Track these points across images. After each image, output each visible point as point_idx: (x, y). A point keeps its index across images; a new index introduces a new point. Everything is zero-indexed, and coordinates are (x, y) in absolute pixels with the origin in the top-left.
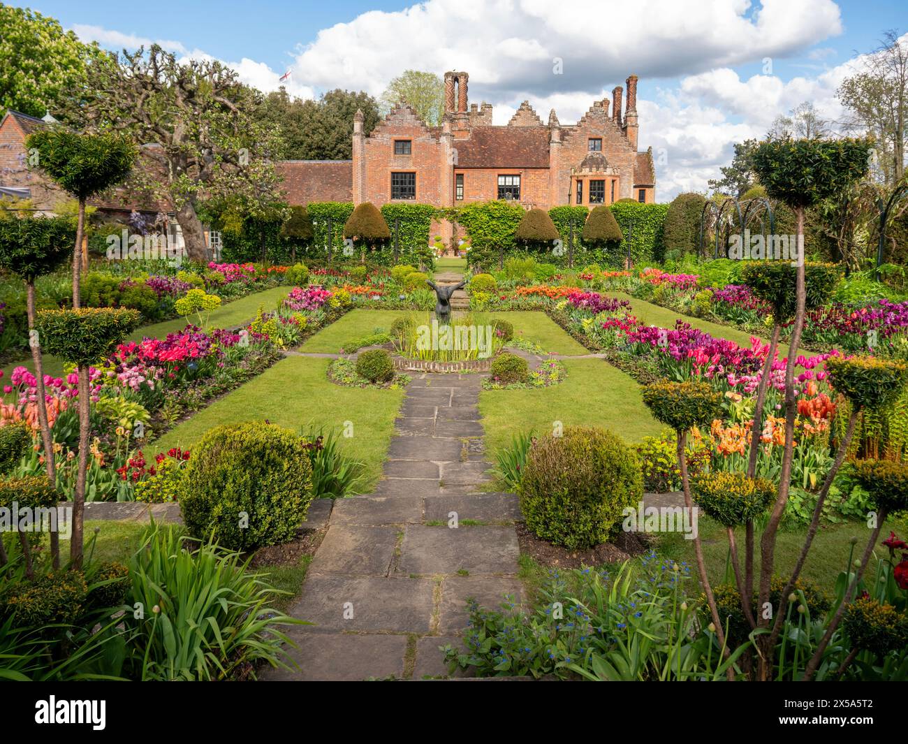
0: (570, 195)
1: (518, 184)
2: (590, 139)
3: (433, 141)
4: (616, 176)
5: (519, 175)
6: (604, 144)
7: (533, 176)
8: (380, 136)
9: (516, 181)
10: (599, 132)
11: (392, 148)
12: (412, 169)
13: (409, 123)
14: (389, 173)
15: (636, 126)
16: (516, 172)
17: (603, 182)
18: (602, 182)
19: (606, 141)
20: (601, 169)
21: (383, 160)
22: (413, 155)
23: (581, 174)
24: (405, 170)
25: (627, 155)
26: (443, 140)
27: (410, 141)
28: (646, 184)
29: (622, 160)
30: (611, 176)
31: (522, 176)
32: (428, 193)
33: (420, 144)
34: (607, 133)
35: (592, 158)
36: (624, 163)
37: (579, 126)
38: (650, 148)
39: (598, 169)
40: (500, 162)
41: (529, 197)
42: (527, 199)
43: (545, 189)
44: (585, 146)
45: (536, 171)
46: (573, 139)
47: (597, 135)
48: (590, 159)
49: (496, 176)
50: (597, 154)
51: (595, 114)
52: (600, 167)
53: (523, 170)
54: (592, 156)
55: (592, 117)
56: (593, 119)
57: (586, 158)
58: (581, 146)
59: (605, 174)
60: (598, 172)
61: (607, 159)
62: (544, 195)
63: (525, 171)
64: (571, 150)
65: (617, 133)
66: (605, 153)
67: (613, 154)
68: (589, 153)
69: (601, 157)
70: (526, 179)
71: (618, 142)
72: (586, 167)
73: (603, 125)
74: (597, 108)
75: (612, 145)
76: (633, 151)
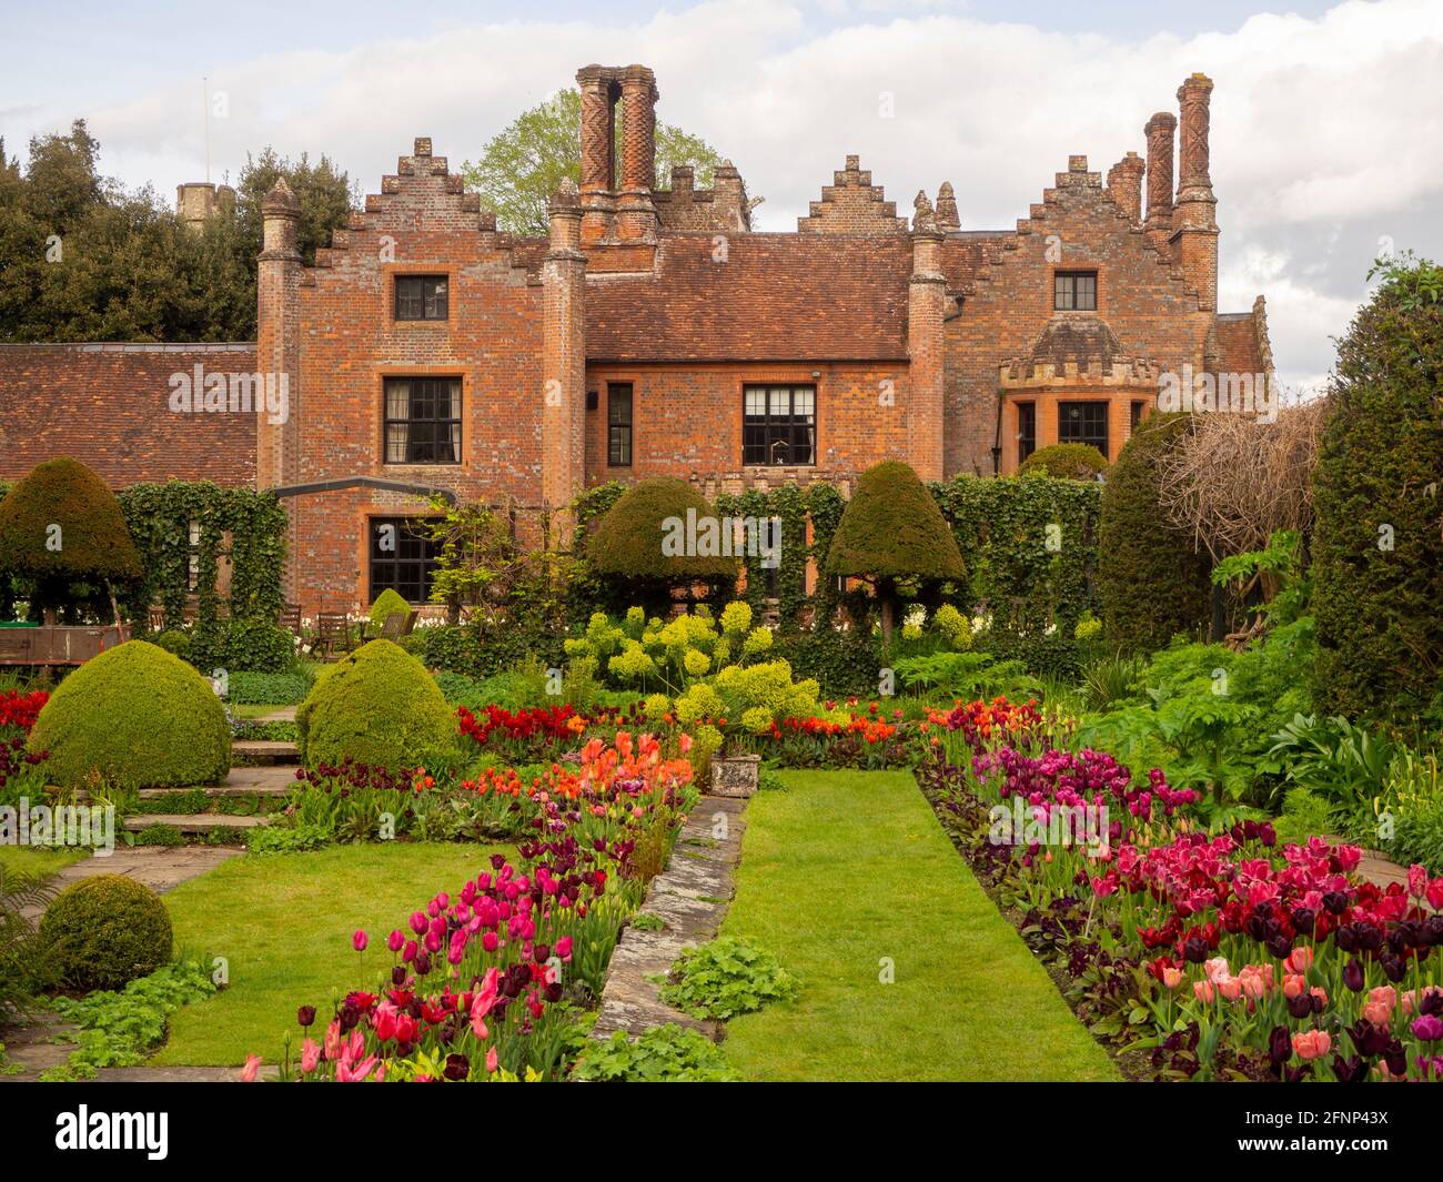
0: (997, 451)
1: (809, 411)
2: (1059, 273)
3: (518, 279)
4: (1147, 390)
5: (811, 386)
6: (1103, 287)
7: (855, 389)
8: (346, 261)
9: (804, 403)
10: (1087, 251)
11: (386, 302)
12: (451, 365)
13: (440, 220)
14: (376, 379)
15: (1212, 232)
16: (801, 375)
18: (1101, 407)
19: (1112, 279)
20: (1094, 368)
21: (356, 339)
22: (454, 322)
23: (1029, 383)
24: (427, 368)
25: (1178, 321)
26: (551, 272)
27: (443, 278)
29: (1164, 339)
30: (1126, 387)
31: (821, 388)
32: (503, 443)
33: (477, 287)
34: (1114, 254)
35: (1066, 333)
36: (1171, 349)
37: (1023, 231)
38: (1261, 300)
39: (1083, 367)
41: (846, 455)
42: (838, 461)
43: (897, 430)
44: (1044, 293)
45: (866, 373)
46: (1005, 275)
47: (1080, 259)
48: (1061, 336)
49: (738, 388)
50: (1083, 319)
51: (1073, 194)
52: (1092, 362)
53: (823, 368)
54: (1066, 327)
55: (1065, 204)
56: (1067, 211)
57: (1047, 334)
58: (1032, 297)
59: (1108, 381)
60: (1084, 375)
61: (1115, 335)
62: (894, 448)
63: (830, 373)
64: (998, 308)
65: (1146, 253)
66: (1110, 317)
67: (1136, 318)
68: (1059, 316)
69: (1096, 329)
70: (833, 396)
71: (1150, 281)
72: (1046, 363)
73: (1101, 230)
74: (1079, 176)
75: (1130, 293)
76: (1200, 310)
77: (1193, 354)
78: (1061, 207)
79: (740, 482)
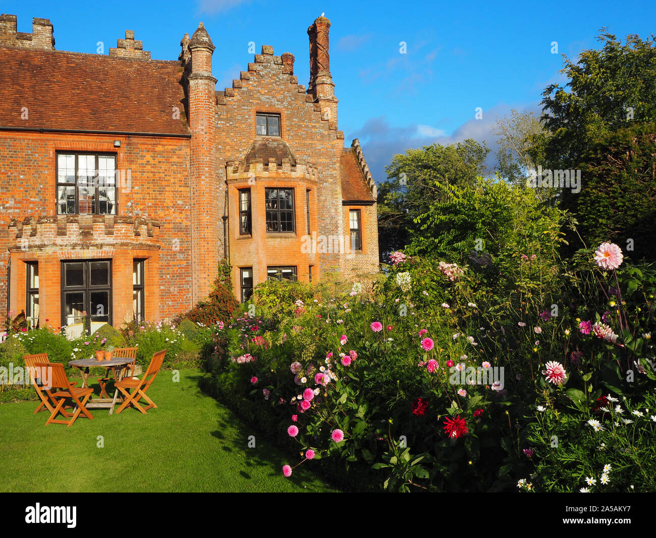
0: (225, 218)
2: (259, 113)
4: (314, 182)
5: (112, 153)
6: (285, 123)
9: (107, 167)
10: (274, 101)
15: (334, 100)
16: (105, 143)
17: (290, 190)
19: (290, 118)
20: (286, 167)
23: (246, 176)
25: (328, 145)
28: (362, 198)
29: (320, 155)
30: (303, 179)
31: (121, 155)
34: (290, 104)
35: (265, 148)
36: (323, 160)
39: (280, 165)
40: (60, 120)
41: (142, 207)
42: (135, 212)
43: (182, 189)
44: (250, 125)
45: (156, 145)
46: (227, 112)
47: (271, 105)
48: (262, 149)
49: (52, 153)
50: (274, 140)
51: (266, 67)
52: (285, 163)
53: (122, 139)
54: (265, 145)
55: (261, 73)
56: (262, 77)
57: (253, 148)
58: (244, 126)
59: (294, 174)
60: (280, 171)
61: (292, 150)
62: (180, 202)
63: (129, 144)
64: (223, 131)
65: (307, 104)
66: (288, 140)
67: (303, 142)
68: (259, 138)
69: (282, 146)
70: (131, 162)
71: (310, 120)
72: (257, 162)
73: (282, 90)
74: (268, 57)
75: (300, 126)
76: (337, 138)
77: (335, 163)
78: (259, 74)
79: (53, 225)
